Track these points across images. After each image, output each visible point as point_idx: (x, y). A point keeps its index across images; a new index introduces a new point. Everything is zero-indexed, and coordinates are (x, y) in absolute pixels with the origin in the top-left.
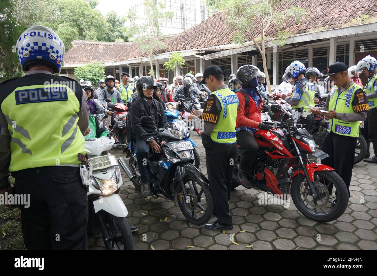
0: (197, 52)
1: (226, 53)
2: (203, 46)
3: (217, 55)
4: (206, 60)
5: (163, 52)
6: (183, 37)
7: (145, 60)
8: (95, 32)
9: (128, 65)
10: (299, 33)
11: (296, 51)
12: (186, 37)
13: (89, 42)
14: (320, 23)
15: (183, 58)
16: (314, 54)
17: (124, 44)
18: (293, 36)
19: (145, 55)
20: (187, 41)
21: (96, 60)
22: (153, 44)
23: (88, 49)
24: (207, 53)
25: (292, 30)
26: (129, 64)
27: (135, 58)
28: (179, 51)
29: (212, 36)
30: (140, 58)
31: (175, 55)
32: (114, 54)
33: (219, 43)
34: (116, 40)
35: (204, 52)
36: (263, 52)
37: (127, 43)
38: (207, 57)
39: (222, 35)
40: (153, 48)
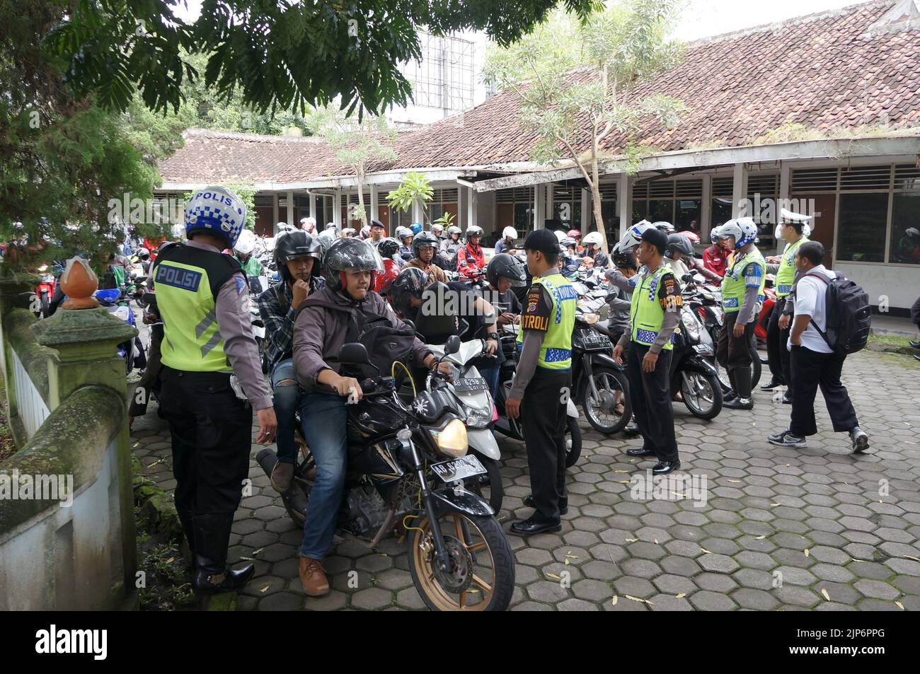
0: (462, 174)
1: (521, 181)
2: (474, 161)
3: (502, 183)
4: (479, 191)
5: (388, 167)
6: (435, 136)
7: (347, 182)
8: (236, 110)
9: (308, 191)
10: (671, 150)
11: (677, 181)
12: (440, 138)
13: (222, 134)
14: (713, 132)
15: (430, 184)
16: (714, 191)
17: (301, 141)
18: (657, 154)
19: (349, 171)
20: (442, 147)
21: (236, 176)
22: (365, 149)
23: (219, 149)
24: (482, 176)
25: (658, 141)
26: (311, 190)
27: (325, 178)
28: (422, 169)
29: (496, 139)
30: (336, 177)
31: (411, 178)
32: (278, 163)
33: (508, 156)
34: (284, 129)
35: (475, 174)
36: (594, 185)
37: (308, 140)
38: (481, 186)
39: (518, 138)
40: (365, 158)
